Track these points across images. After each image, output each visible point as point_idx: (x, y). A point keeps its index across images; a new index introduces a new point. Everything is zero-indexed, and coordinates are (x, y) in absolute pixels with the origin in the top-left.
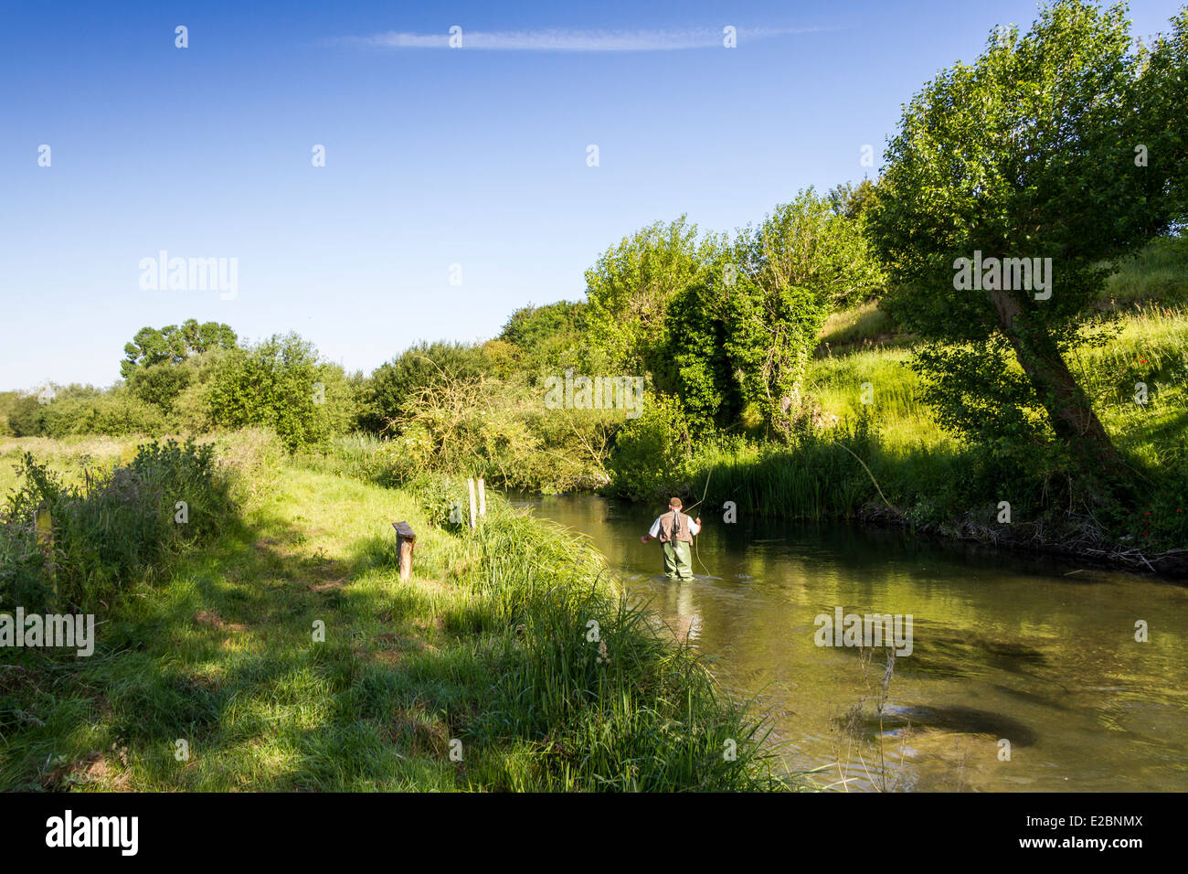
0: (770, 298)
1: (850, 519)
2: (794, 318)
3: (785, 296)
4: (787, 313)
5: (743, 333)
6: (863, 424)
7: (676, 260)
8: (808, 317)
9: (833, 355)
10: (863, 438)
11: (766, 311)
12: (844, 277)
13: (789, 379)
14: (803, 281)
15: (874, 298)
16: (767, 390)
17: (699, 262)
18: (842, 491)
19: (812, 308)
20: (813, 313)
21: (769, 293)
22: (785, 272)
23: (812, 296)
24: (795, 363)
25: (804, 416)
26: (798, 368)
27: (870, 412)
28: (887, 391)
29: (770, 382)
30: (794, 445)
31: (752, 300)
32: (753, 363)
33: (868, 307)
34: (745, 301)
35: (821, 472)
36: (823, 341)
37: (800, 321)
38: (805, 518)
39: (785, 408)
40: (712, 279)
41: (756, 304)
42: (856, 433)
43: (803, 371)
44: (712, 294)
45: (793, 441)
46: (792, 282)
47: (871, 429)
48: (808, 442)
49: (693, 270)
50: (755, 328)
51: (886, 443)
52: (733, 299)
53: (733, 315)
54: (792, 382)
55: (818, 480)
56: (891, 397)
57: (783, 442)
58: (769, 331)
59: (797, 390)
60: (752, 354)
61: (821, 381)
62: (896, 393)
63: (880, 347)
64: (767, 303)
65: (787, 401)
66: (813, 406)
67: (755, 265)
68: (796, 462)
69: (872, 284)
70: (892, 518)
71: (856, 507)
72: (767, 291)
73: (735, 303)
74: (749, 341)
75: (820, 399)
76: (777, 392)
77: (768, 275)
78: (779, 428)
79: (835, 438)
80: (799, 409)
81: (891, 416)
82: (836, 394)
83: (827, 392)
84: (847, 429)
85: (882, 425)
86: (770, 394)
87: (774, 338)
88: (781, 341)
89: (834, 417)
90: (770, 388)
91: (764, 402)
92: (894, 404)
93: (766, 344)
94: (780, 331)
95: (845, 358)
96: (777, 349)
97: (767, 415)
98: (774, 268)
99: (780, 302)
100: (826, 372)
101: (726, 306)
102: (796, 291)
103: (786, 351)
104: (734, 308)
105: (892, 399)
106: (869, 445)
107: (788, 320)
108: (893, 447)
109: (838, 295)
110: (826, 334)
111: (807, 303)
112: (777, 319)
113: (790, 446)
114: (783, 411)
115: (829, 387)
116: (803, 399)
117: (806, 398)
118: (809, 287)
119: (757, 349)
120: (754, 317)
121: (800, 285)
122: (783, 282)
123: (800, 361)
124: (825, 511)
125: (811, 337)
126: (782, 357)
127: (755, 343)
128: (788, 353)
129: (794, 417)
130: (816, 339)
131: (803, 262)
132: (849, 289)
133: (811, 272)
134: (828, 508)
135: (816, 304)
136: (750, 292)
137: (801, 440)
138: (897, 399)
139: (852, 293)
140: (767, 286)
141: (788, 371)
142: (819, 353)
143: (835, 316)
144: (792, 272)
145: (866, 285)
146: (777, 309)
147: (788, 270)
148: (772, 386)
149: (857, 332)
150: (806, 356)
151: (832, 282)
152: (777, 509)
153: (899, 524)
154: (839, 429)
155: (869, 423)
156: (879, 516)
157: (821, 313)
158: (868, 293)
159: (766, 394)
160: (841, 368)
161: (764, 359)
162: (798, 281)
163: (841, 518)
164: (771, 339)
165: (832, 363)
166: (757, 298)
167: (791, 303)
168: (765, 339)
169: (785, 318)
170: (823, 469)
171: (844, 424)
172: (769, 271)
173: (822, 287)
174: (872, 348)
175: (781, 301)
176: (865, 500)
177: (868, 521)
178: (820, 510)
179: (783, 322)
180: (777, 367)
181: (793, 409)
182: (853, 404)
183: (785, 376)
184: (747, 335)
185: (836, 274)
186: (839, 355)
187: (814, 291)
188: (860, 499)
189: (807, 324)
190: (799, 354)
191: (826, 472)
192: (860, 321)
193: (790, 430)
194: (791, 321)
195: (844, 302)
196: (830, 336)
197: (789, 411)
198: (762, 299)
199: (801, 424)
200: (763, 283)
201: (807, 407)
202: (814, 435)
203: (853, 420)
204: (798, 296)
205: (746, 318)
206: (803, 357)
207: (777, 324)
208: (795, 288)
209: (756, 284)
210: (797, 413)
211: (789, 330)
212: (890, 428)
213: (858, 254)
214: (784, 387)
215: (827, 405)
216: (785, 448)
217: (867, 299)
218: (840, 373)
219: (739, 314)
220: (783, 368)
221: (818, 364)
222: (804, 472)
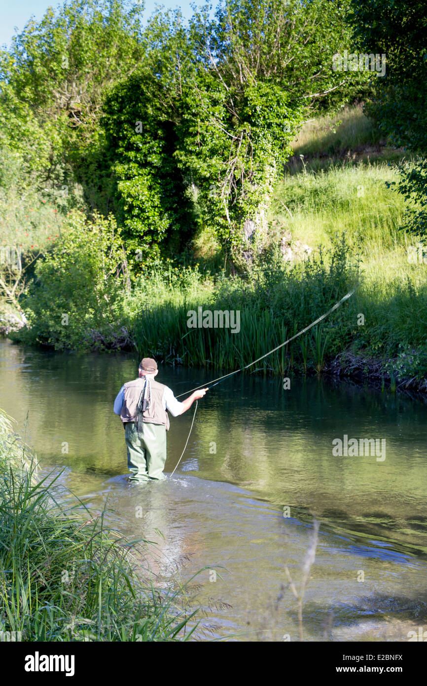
0: (233, 96)
1: (322, 372)
2: (261, 122)
3: (250, 93)
4: (253, 115)
5: (198, 139)
6: (340, 256)
7: (116, 41)
8: (277, 121)
9: (309, 169)
10: (339, 274)
11: (227, 112)
12: (324, 73)
13: (254, 198)
14: (274, 75)
15: (360, 101)
16: (227, 212)
17: (145, 46)
18: (313, 338)
19: (284, 110)
20: (285, 117)
21: (232, 89)
22: (252, 63)
23: (284, 94)
24: (261, 179)
25: (271, 245)
26: (265, 186)
27: (350, 242)
28: (371, 217)
29: (231, 202)
30: (257, 281)
31: (210, 98)
32: (211, 178)
33: (353, 112)
34: (200, 99)
35: (289, 315)
36: (296, 152)
37: (269, 126)
38: (268, 371)
39: (248, 235)
40: (159, 68)
41: (215, 103)
42: (331, 268)
43: (271, 189)
44: (160, 87)
45: (257, 275)
46: (260, 77)
47: (350, 263)
48: (275, 278)
49: (137, 55)
50: (213, 134)
51: (366, 281)
52: (187, 95)
53: (186, 116)
54: (257, 202)
55: (286, 324)
56: (376, 223)
57: (245, 278)
58: (231, 138)
59: (262, 212)
60: (209, 166)
61: (293, 203)
62: (381, 220)
63: (365, 162)
64: (228, 102)
65: (249, 227)
66: (282, 233)
67: (214, 53)
68: (259, 301)
69: (358, 83)
70: (370, 372)
71: (328, 358)
72: (229, 86)
73: (188, 100)
74: (205, 149)
75: (291, 224)
76: (238, 214)
77: (230, 66)
78: (240, 260)
79: (307, 273)
80: (265, 236)
81: (374, 247)
82: (310, 219)
83: (299, 216)
84: (322, 263)
85: (362, 257)
86: (231, 218)
87: (237, 146)
88: (245, 150)
89: (306, 247)
90: (230, 209)
91: (222, 226)
92: (378, 232)
93: (226, 153)
94: (244, 138)
95: (323, 174)
96: (239, 160)
97: (226, 245)
98: (238, 58)
99: (245, 101)
100: (298, 192)
101: (178, 104)
102: (265, 89)
103: (251, 163)
104: (188, 107)
105: (376, 227)
106: (347, 282)
107: (253, 125)
108: (375, 285)
109: (317, 95)
110: (301, 143)
111: (278, 104)
112: (241, 122)
113: (253, 282)
114: (245, 239)
115: (303, 209)
116: (270, 224)
117: (274, 223)
118: (280, 84)
119: (215, 161)
120: (212, 119)
121: (270, 81)
122: (249, 76)
123: (268, 176)
124: (292, 363)
125: (282, 147)
126: (246, 171)
127: (213, 152)
128: (253, 166)
129: (258, 247)
130: (288, 149)
131: (274, 52)
132: (330, 88)
133: (284, 64)
134: (296, 359)
135: (289, 105)
136: (208, 87)
137: (266, 275)
138: (382, 227)
139: (333, 94)
140: (229, 79)
141: (252, 188)
142: (291, 167)
143: (313, 122)
144: (261, 65)
145: (351, 84)
146: (242, 110)
147: (255, 61)
148: (233, 207)
149: (339, 143)
150: (275, 170)
151: (309, 79)
152: (235, 360)
153: (378, 379)
154: (312, 263)
155: (347, 255)
156: (356, 369)
157: (295, 117)
158: (354, 94)
159: (224, 217)
160: (317, 186)
161: (223, 172)
162: (268, 76)
163: (311, 372)
164: (232, 148)
165: (307, 180)
166: (216, 95)
167: (259, 103)
168: (226, 148)
169: (250, 122)
170: (290, 311)
171: (317, 257)
172: (232, 60)
173: (297, 85)
174: (355, 164)
175: (246, 99)
176: (339, 349)
177: (342, 376)
178: (286, 361)
179: (248, 127)
180: (239, 183)
181: (258, 236)
182: (330, 231)
183: (249, 195)
184: (203, 142)
185: (314, 69)
186: (316, 171)
187: (286, 89)
188: (334, 348)
189: (277, 130)
190: (267, 168)
191: (295, 315)
192: (342, 129)
193: (253, 262)
194: (258, 126)
195: (323, 105)
196: (305, 146)
197: (252, 238)
198: (222, 96)
199: (267, 255)
200: (224, 76)
201: (275, 235)
202: (282, 269)
203: (329, 251)
204: (266, 95)
205: (202, 121)
206: (271, 172)
207: (240, 129)
208: (263, 84)
209: (216, 76)
210: (262, 242)
211: (254, 137)
212: (373, 262)
213: (343, 43)
214: (247, 208)
215: (299, 232)
216: (246, 285)
217: (353, 102)
218: (315, 192)
219: (194, 115)
220: (246, 184)
221: (290, 181)
222: (268, 315)
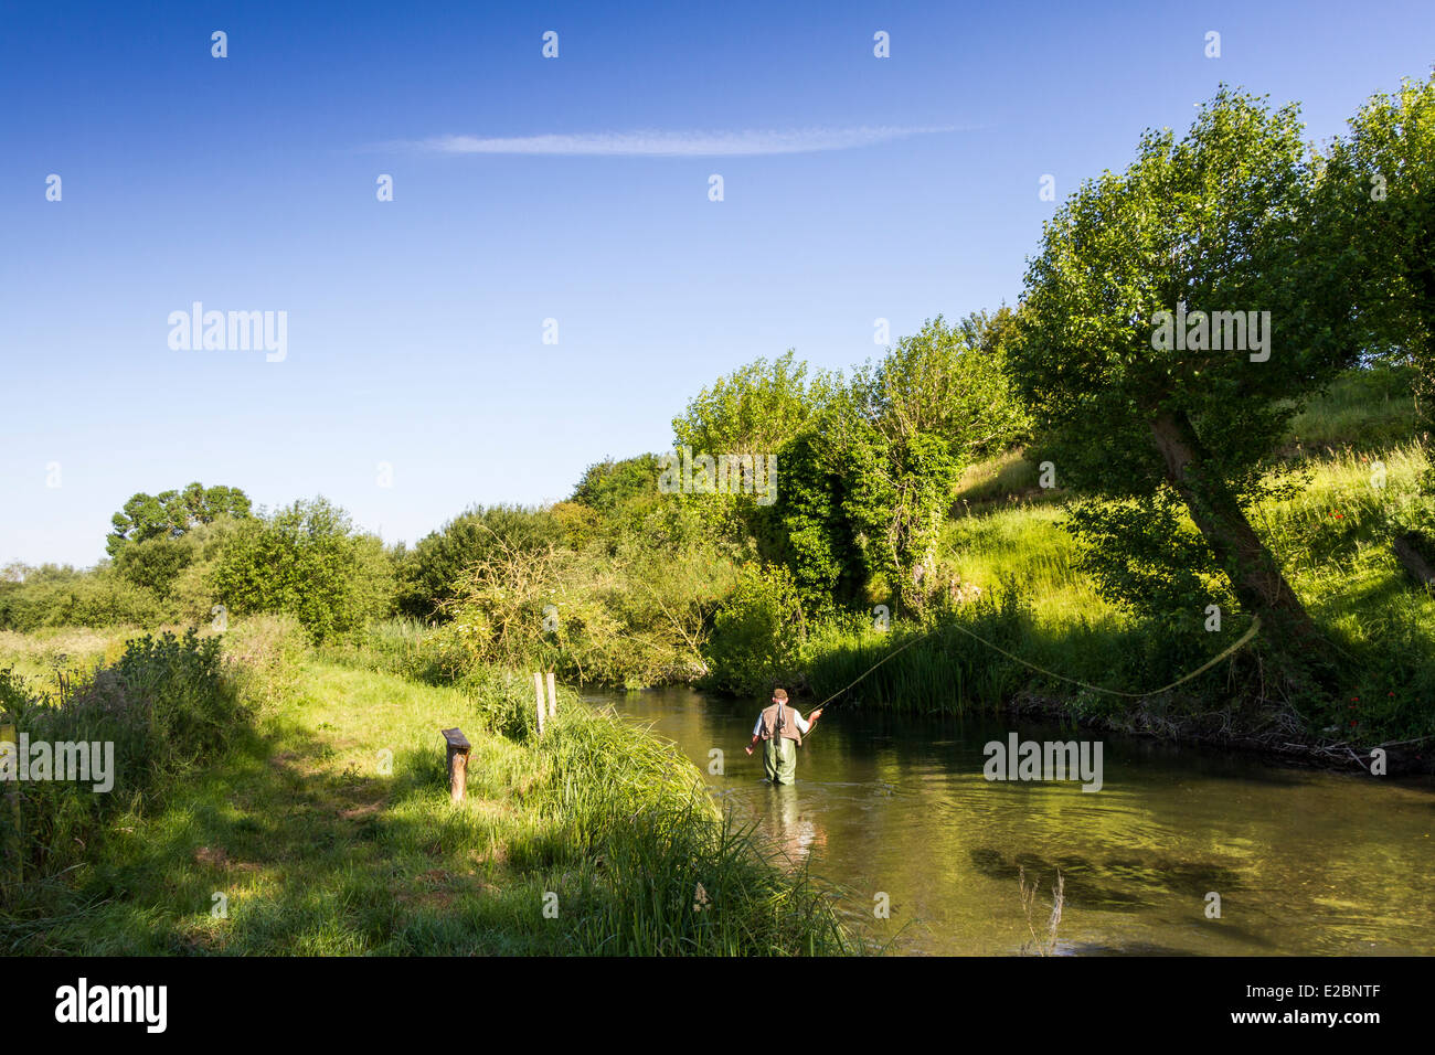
0: (895, 447)
1: (1000, 712)
2: (924, 470)
3: (912, 444)
4: (916, 465)
5: (864, 489)
6: (1011, 597)
7: (782, 403)
8: (940, 469)
9: (973, 515)
10: (1011, 613)
11: (891, 463)
12: (982, 421)
13: (921, 543)
14: (934, 427)
15: (1018, 446)
16: (895, 558)
17: (809, 405)
18: (989, 678)
19: (946, 458)
20: (947, 465)
21: (894, 441)
22: (912, 417)
23: (945, 444)
24: (927, 524)
25: (941, 588)
26: (932, 531)
27: (1019, 582)
28: (1038, 556)
29: (899, 548)
30: (929, 624)
31: (874, 450)
32: (878, 525)
33: (1011, 457)
34: (865, 452)
35: (962, 655)
36: (960, 497)
37: (932, 474)
38: (945, 711)
39: (917, 579)
40: (825, 425)
41: (879, 455)
42: (1003, 607)
43: (937, 534)
44: (826, 443)
45: (928, 617)
46: (921, 428)
47: (1021, 603)
48: (946, 619)
49: (802, 415)
50: (878, 484)
51: (1040, 619)
52: (851, 449)
53: (851, 468)
54: (925, 547)
55: (960, 665)
56: (1044, 563)
57: (917, 620)
58: (896, 487)
59: (930, 556)
60: (875, 515)
61: (959, 546)
62: (1049, 559)
63: (1028, 504)
64: (892, 454)
65: (918, 570)
66: (951, 575)
67: (875, 409)
68: (932, 643)
69: (1015, 429)
70: (1050, 710)
71: (1006, 698)
72: (891, 439)
73: (854, 454)
74: (871, 499)
75: (959, 567)
76: (907, 559)
77: (892, 420)
78: (911, 603)
79: (979, 614)
80: (934, 580)
81: (1044, 585)
82: (978, 561)
83: (967, 558)
84: (993, 603)
85: (1033, 597)
86: (900, 563)
87: (902, 495)
88: (910, 498)
89: (976, 588)
90: (898, 554)
91: (891, 571)
92: (1047, 571)
93: (892, 502)
94: (908, 486)
95: (987, 518)
96: (905, 507)
97: (896, 589)
98: (898, 412)
99: (907, 452)
100: (964, 535)
101: (843, 458)
102: (926, 439)
103: (916, 510)
104: (853, 460)
105: (1044, 566)
106: (1020, 621)
107: (917, 473)
108: (1048, 623)
109: (976, 443)
110: (964, 489)
111: (940, 453)
112: (905, 472)
113: (925, 625)
114: (915, 582)
115: (968, 550)
116: (939, 567)
117: (942, 566)
118: (941, 434)
119: (882, 509)
120: (876, 470)
121: (930, 432)
122: (910, 428)
123: (933, 521)
124: (969, 703)
125: (946, 493)
126: (912, 518)
127: (879, 501)
128: (918, 512)
129: (928, 589)
130: (952, 495)
131: (933, 404)
132: (989, 435)
133: (943, 416)
134: (973, 699)
135: (950, 453)
136: (871, 441)
137: (938, 617)
138: (1051, 566)
139: (992, 440)
140: (891, 432)
141: (919, 534)
142: (955, 512)
143: (973, 468)
144: (921, 417)
145: (1009, 430)
146: (904, 461)
147: (915, 414)
148: (901, 552)
149: (1000, 486)
150: (940, 515)
151: (968, 428)
152: (912, 702)
153: (1057, 718)
154: (982, 603)
155: (1018, 595)
156: (1034, 708)
157: (957, 465)
158: (1011, 440)
159: (894, 562)
160: (982, 529)
161: (890, 520)
162: (928, 427)
163: (989, 711)
164: (898, 497)
165: (972, 524)
166: (879, 448)
167: (921, 453)
168: (891, 496)
169: (914, 471)
170: (964, 652)
171: (988, 597)
172: (893, 415)
173: (957, 434)
174: (1018, 505)
175: (908, 450)
176: (1017, 689)
177: (1022, 715)
178: (963, 702)
179: (911, 476)
180: (905, 529)
181: (927, 579)
182: (998, 572)
183: (916, 540)
184: (870, 491)
185: (972, 418)
186: (980, 514)
187: (947, 438)
188: (1011, 687)
189: (940, 477)
190: (932, 514)
191: (969, 656)
192: (1003, 474)
193: (924, 605)
194: (921, 475)
195: (983, 451)
196: (968, 491)
197: (921, 582)
198: (885, 448)
199: (937, 598)
200: (886, 430)
201: (944, 578)
202: (953, 610)
203: (999, 591)
204: (928, 445)
205: (868, 472)
206: (936, 517)
207: (904, 478)
208: (924, 435)
209: (878, 430)
210: (932, 584)
211: (919, 485)
212: (1043, 601)
213: (998, 393)
214: (915, 553)
215: (967, 574)
216: (918, 628)
217: (1010, 446)
218: (981, 535)
219: (859, 467)
220: (913, 530)
221: (955, 525)
222: (943, 656)
